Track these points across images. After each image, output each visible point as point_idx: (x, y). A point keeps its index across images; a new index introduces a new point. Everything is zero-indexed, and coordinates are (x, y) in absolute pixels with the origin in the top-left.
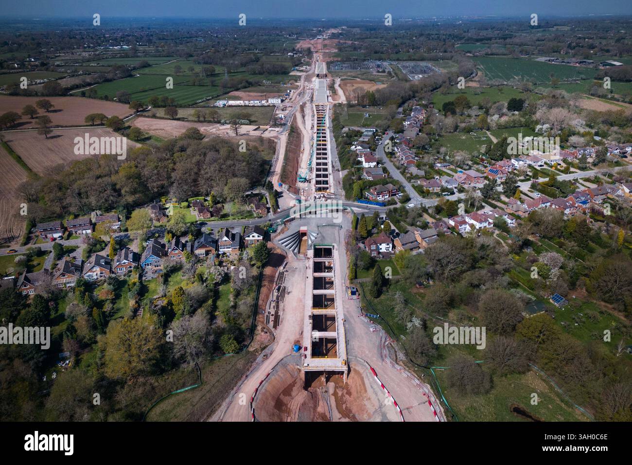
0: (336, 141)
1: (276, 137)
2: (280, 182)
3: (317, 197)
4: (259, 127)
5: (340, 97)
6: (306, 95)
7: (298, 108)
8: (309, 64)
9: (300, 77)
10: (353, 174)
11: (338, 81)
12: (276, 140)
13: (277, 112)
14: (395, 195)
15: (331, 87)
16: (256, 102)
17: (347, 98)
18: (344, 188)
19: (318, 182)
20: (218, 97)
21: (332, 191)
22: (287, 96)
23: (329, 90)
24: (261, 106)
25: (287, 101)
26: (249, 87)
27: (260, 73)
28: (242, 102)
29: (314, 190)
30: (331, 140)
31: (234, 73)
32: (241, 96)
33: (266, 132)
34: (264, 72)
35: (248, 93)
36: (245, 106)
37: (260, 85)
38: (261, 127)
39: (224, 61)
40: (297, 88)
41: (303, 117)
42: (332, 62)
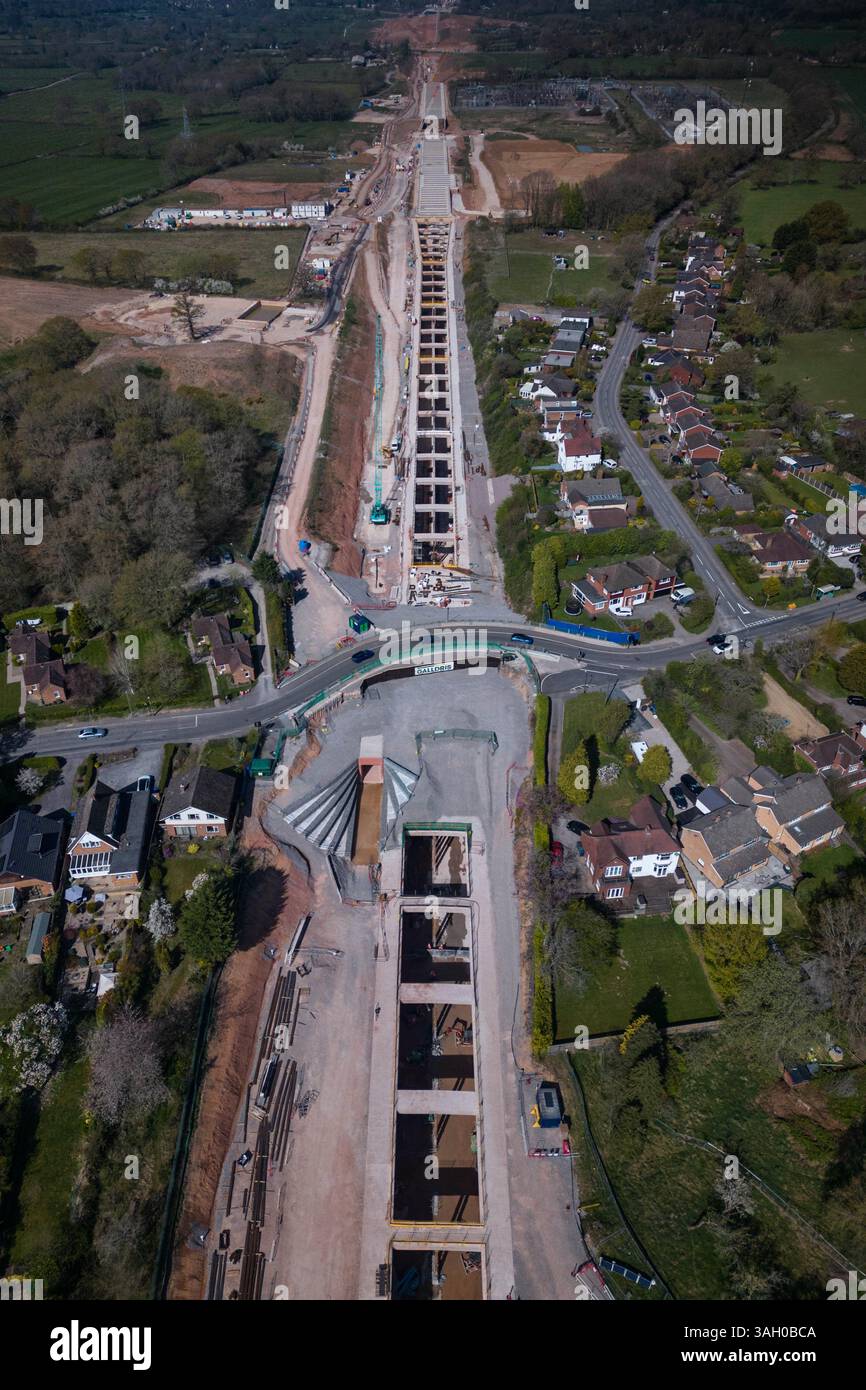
0: (477, 355)
1: (303, 344)
2: (304, 536)
3: (419, 587)
4: (259, 305)
5: (484, 198)
6: (395, 189)
7: (371, 235)
8: (403, 89)
9: (380, 127)
10: (529, 495)
11: (478, 140)
12: (302, 356)
13: (314, 250)
14: (668, 592)
15: (461, 163)
16: (257, 213)
17: (502, 200)
18: (502, 547)
19: (422, 522)
20: (156, 199)
21: (464, 561)
22: (344, 194)
23: (456, 171)
24: (272, 228)
25: (342, 209)
26: (244, 162)
27: (279, 119)
28: (220, 213)
29: (408, 557)
30: (462, 348)
31: (212, 115)
32: (220, 191)
33: (278, 324)
34: (287, 115)
35: (238, 184)
36: (228, 227)
37: (273, 156)
38: (265, 303)
39: (187, 82)
40: (369, 164)
41: (385, 264)
42: (462, 84)
